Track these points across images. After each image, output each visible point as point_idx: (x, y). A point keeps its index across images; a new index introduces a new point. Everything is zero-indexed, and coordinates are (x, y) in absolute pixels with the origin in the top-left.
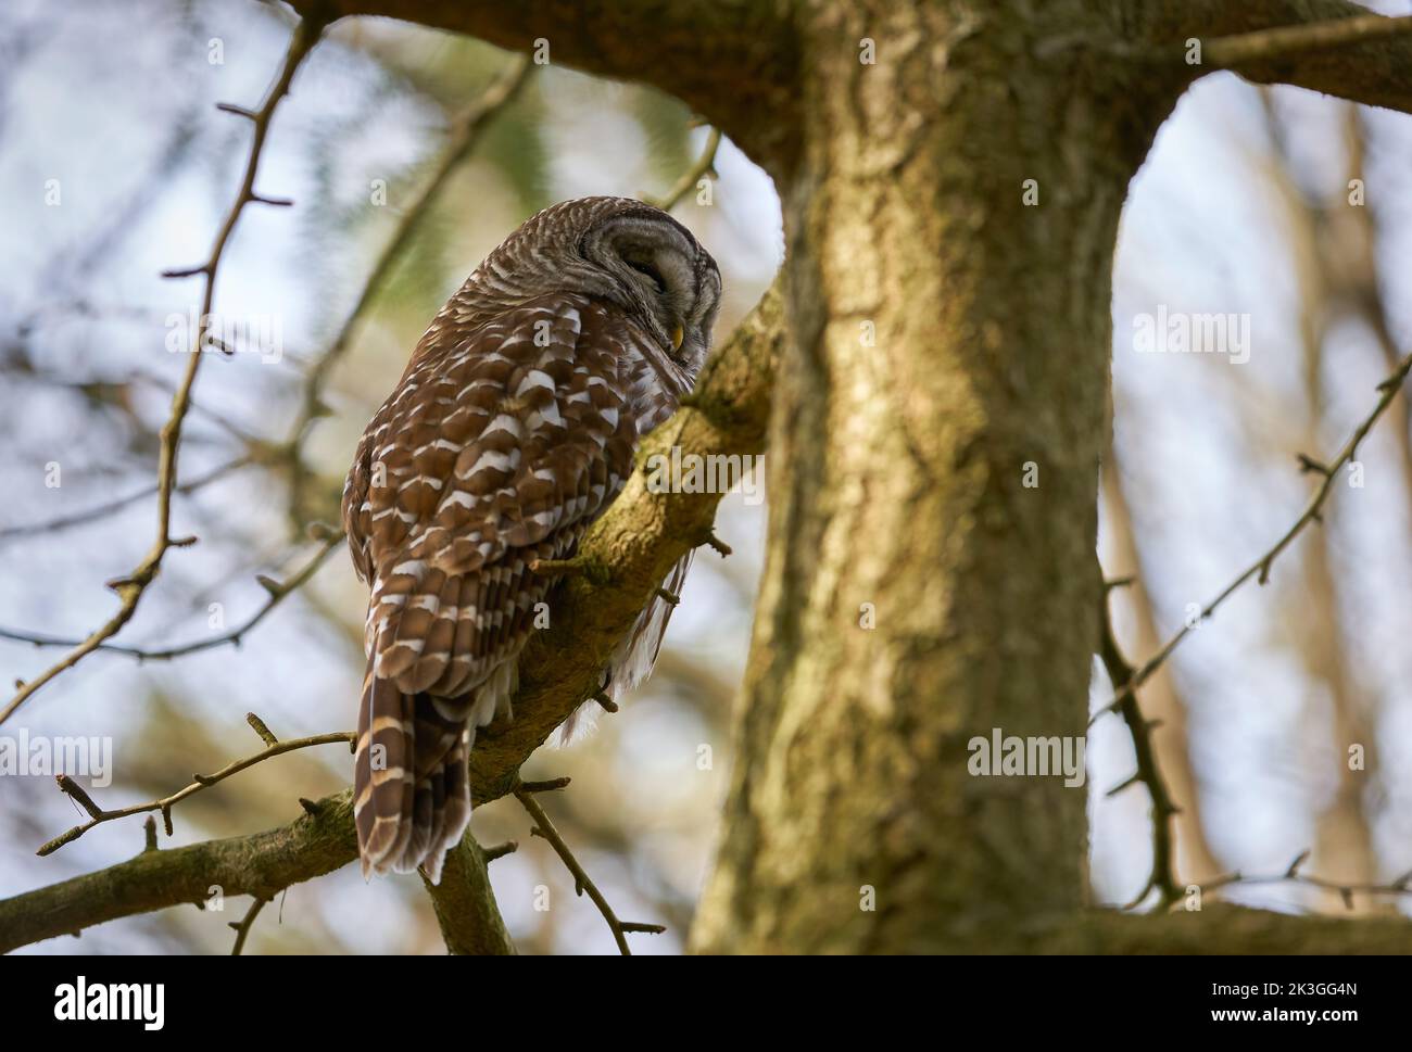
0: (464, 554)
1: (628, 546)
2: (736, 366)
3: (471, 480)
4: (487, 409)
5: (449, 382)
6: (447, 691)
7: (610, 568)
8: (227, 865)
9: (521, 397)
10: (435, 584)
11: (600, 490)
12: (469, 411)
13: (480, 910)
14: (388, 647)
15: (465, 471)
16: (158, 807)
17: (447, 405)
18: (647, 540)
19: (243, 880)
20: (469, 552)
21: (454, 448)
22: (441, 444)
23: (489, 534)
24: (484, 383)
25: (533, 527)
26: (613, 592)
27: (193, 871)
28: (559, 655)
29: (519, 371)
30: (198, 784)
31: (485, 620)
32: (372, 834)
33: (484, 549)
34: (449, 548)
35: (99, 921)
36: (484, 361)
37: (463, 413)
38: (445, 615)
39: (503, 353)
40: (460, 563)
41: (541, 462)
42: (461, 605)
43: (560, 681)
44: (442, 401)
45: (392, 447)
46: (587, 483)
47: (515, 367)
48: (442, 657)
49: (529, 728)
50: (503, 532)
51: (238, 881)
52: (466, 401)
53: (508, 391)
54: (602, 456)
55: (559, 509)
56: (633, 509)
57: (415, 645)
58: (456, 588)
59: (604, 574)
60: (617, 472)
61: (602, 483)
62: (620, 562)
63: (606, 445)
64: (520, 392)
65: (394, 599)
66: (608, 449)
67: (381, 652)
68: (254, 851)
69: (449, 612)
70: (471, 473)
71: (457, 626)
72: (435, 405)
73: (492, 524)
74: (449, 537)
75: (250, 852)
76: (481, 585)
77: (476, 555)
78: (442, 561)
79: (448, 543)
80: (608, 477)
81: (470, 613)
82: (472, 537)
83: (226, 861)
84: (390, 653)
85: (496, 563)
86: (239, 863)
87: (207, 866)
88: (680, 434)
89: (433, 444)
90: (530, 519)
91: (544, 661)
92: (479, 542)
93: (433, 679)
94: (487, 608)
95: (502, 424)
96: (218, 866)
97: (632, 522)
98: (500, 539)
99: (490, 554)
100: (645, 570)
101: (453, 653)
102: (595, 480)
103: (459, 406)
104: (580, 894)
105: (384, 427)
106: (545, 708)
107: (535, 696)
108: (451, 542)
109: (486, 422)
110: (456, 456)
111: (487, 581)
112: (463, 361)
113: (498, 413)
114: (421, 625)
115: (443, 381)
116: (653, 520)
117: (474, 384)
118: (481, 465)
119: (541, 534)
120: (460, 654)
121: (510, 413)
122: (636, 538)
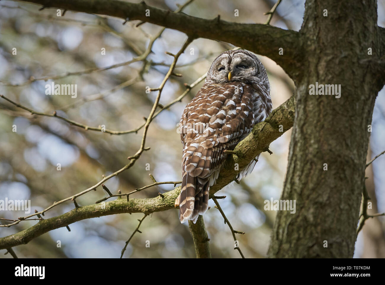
0: (208, 143)
1: (248, 150)
2: (279, 115)
3: (213, 125)
4: (219, 108)
5: (210, 99)
6: (202, 177)
7: (243, 154)
8: (139, 205)
9: (227, 106)
10: (201, 150)
11: (242, 131)
12: (214, 108)
13: (200, 223)
14: (188, 164)
15: (212, 123)
16: (126, 195)
17: (209, 105)
18: (253, 149)
19: (142, 210)
20: (210, 143)
21: (209, 116)
22: (207, 115)
23: (215, 139)
24: (219, 101)
25: (225, 139)
26: (243, 159)
27: (130, 206)
28: (228, 171)
29: (227, 100)
30: (136, 191)
31: (213, 160)
32: (185, 212)
33: (213, 143)
34: (205, 141)
35: (105, 215)
36: (219, 96)
37: (213, 108)
38: (203, 158)
39: (224, 95)
40: (208, 146)
41: (228, 123)
42: (207, 156)
43: (227, 177)
44: (208, 104)
45: (194, 113)
46: (239, 129)
47: (226, 99)
48: (202, 169)
49: (218, 186)
50: (218, 139)
51: (141, 210)
52: (214, 105)
53: (224, 104)
54: (243, 122)
55: (232, 135)
56: (250, 141)
57: (195, 165)
58: (206, 152)
59: (241, 155)
60: (247, 127)
61: (243, 129)
62: (245, 153)
63: (245, 120)
64: (227, 105)
65: (190, 152)
66: (245, 121)
67: (186, 165)
68: (146, 203)
69: (204, 157)
70: (213, 123)
71: (206, 162)
72: (206, 105)
73: (216, 137)
74: (205, 138)
75: (145, 203)
76: (212, 152)
77: (211, 144)
78: (203, 145)
79: (205, 140)
80: (244, 128)
81: (210, 158)
82: (211, 140)
83: (138, 204)
84: (188, 166)
85: (216, 146)
86: (142, 205)
87: (133, 205)
88: (264, 127)
89: (204, 114)
90: (225, 136)
91: (224, 172)
92: (212, 141)
93: (199, 174)
94: (213, 157)
95: (222, 112)
96: (136, 205)
97: (249, 144)
98: (217, 141)
99: (215, 144)
100: (251, 155)
101: (204, 167)
102: (241, 128)
103: (212, 106)
104: (225, 223)
105: (192, 107)
106: (223, 182)
107: (221, 179)
108: (206, 140)
109: (218, 111)
110: (210, 118)
111: (213, 151)
112: (214, 95)
113: (221, 109)
114: (197, 160)
115: (208, 99)
116: (255, 145)
117: (216, 101)
118: (216, 122)
119: (227, 140)
120: (206, 168)
121: (224, 110)
122: (250, 148)
